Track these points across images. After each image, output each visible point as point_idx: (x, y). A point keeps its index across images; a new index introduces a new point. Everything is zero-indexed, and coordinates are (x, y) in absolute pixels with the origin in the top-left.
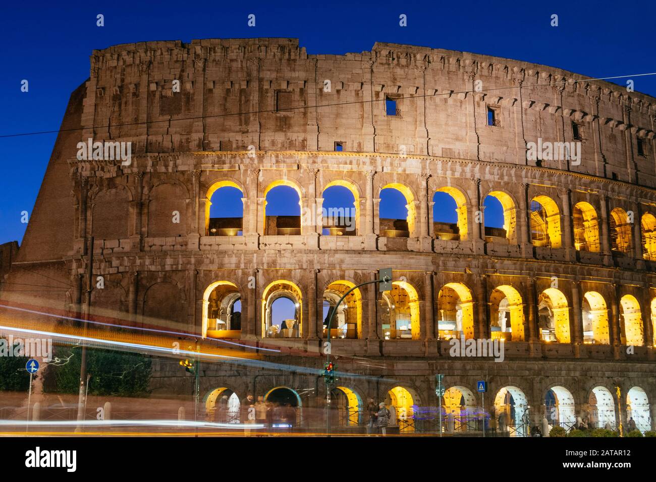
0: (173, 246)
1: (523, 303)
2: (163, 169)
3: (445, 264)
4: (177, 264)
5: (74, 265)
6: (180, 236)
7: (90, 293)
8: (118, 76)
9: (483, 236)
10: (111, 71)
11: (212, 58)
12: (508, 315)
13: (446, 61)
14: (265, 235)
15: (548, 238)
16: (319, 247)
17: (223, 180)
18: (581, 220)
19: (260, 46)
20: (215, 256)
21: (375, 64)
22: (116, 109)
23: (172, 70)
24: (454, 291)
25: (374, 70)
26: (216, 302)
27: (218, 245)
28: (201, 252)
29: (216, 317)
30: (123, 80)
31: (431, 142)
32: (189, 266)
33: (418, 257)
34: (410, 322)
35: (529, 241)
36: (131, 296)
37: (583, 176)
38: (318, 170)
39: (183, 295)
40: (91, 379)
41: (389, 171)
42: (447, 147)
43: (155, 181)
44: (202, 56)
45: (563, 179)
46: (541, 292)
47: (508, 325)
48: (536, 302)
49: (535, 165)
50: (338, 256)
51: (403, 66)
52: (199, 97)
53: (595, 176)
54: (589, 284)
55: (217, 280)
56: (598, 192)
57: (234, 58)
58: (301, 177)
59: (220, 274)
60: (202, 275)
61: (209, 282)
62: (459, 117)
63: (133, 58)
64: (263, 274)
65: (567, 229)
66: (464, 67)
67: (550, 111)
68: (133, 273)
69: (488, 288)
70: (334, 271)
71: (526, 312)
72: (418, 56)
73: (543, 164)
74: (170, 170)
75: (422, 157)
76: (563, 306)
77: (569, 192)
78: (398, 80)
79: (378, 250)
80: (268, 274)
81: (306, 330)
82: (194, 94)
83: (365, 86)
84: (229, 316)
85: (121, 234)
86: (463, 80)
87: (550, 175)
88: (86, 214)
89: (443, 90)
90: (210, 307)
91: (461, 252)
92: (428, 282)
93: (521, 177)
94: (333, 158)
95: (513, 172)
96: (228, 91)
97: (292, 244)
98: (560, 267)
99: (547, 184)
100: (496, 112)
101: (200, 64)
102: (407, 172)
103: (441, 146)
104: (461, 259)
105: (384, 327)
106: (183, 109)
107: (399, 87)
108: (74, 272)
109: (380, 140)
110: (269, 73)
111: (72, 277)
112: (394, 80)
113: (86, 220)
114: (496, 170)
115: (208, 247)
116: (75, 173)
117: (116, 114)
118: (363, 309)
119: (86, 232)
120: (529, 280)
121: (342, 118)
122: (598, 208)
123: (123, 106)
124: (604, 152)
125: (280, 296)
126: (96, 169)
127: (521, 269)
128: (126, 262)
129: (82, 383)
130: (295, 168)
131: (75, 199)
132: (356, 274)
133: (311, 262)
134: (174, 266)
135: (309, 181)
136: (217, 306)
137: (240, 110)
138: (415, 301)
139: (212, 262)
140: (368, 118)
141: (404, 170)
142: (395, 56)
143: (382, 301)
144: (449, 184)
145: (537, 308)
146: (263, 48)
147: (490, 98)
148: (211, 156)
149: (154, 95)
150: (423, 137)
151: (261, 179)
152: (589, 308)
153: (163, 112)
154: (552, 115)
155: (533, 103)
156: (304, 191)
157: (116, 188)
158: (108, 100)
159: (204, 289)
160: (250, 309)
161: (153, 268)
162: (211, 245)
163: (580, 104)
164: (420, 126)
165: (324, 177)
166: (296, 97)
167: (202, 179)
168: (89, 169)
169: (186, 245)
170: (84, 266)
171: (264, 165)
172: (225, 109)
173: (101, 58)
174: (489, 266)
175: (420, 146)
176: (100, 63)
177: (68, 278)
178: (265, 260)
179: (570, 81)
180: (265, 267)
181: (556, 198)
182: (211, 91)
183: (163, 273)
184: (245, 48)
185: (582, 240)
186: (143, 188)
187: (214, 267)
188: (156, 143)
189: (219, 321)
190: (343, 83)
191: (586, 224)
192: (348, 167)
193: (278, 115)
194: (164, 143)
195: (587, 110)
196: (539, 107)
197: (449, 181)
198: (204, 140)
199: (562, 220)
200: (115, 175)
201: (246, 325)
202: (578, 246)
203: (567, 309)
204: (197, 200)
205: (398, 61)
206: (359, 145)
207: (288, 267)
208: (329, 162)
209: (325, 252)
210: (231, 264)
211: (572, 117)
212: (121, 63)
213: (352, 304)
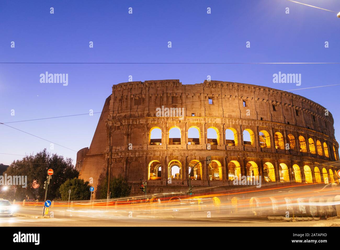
0: (139, 148)
1: (258, 167)
2: (135, 123)
3: (230, 154)
4: (140, 155)
5: (106, 155)
6: (141, 145)
7: (111, 164)
8: (121, 93)
9: (243, 144)
10: (119, 92)
11: (151, 87)
12: (253, 172)
13: (229, 86)
14: (169, 144)
15: (266, 145)
16: (187, 148)
17: (155, 126)
18: (277, 138)
19: (167, 82)
20: (152, 152)
21: (205, 87)
22: (120, 104)
23: (138, 91)
24: (234, 163)
25: (205, 89)
26: (153, 168)
27: (153, 148)
28: (148, 151)
29: (153, 173)
30: (122, 94)
31: (224, 113)
32: (144, 155)
33: (221, 151)
34: (219, 174)
35: (259, 146)
36: (125, 166)
37: (277, 123)
38: (186, 123)
39: (142, 165)
40: (111, 193)
41: (210, 123)
42: (230, 114)
43: (133, 127)
44: (148, 86)
45: (270, 124)
46: (264, 164)
47: (253, 175)
48: (263, 167)
49: (260, 120)
50: (194, 152)
51: (214, 88)
52: (147, 99)
53: (281, 123)
54: (281, 161)
55: (153, 160)
56: (283, 128)
57: (159, 86)
58: (181, 125)
59: (154, 158)
60: (148, 158)
61: (151, 161)
62: (233, 104)
63: (126, 87)
64: (168, 158)
65: (273, 141)
66: (235, 87)
67: (265, 101)
68: (125, 158)
69: (245, 162)
70: (192, 157)
71: (259, 170)
72: (219, 84)
73: (263, 119)
74: (138, 124)
75: (221, 118)
76: (272, 168)
77: (273, 129)
78: (213, 92)
79: (207, 149)
80: (170, 158)
81: (183, 177)
82: (145, 98)
83: (201, 95)
84: (157, 172)
85: (121, 145)
86: (235, 92)
87: (266, 123)
88: (110, 138)
89: (228, 95)
90: (151, 169)
91: (236, 150)
92: (225, 160)
93: (256, 124)
94: (191, 119)
95: (253, 122)
96: (156, 97)
97: (178, 148)
98: (271, 154)
99: (265, 126)
100: (246, 102)
101: (147, 89)
102: (217, 123)
103: (228, 114)
104: (236, 152)
105: (210, 176)
106: (142, 103)
107: (213, 94)
108: (106, 157)
109: (207, 112)
110: (170, 91)
111: (106, 159)
112: (211, 92)
113: (110, 140)
114: (247, 122)
115: (150, 149)
116: (107, 125)
117: (120, 105)
118: (202, 169)
119: (110, 144)
120: (260, 159)
121: (194, 105)
122: (283, 134)
123: (122, 103)
124: (284, 115)
125: (174, 165)
126: (114, 123)
127: (257, 156)
128: (123, 154)
129: (108, 195)
130: (179, 122)
131: (107, 133)
132: (200, 158)
133: (184, 154)
134: (139, 155)
135: (183, 126)
136: (153, 169)
137: (160, 103)
138: (220, 167)
139: (151, 154)
140: (203, 105)
141: (215, 122)
142: (211, 84)
143: (209, 167)
144: (231, 127)
145: (263, 169)
146: (168, 83)
147: (244, 97)
148: (151, 119)
149: (133, 99)
150: (221, 111)
151: (167, 126)
152: (281, 169)
153: (135, 104)
154: (265, 102)
155: (259, 99)
156: (182, 129)
157: (120, 129)
158: (118, 101)
159: (149, 163)
160: (164, 170)
161: (132, 156)
162: (151, 148)
163: (275, 99)
164: (220, 107)
165: (188, 125)
166: (179, 98)
167: (148, 126)
168: (111, 123)
169: (143, 148)
170: (109, 155)
171: (169, 121)
172: (156, 103)
173: (116, 87)
174: (246, 154)
175: (220, 114)
176: (115, 89)
177: (104, 160)
178: (169, 153)
179: (271, 91)
180: (169, 155)
181: (268, 131)
182: (151, 97)
183: (135, 158)
184: (162, 83)
185: (278, 145)
186: (129, 129)
187: (152, 156)
188: (133, 115)
189: (154, 174)
190: (194, 94)
191: (279, 139)
192: (197, 121)
193: (173, 105)
194: (136, 114)
195: (277, 101)
196: (261, 100)
197: (231, 126)
198: (149, 113)
199: (271, 138)
200: (120, 125)
201: (163, 176)
202: (276, 147)
203: (274, 169)
204: (146, 133)
205: (212, 86)
206: (200, 114)
207: (177, 155)
208: (190, 120)
209: (189, 150)
210: (158, 154)
211: (272, 103)
212: (122, 89)
213: (198, 168)
